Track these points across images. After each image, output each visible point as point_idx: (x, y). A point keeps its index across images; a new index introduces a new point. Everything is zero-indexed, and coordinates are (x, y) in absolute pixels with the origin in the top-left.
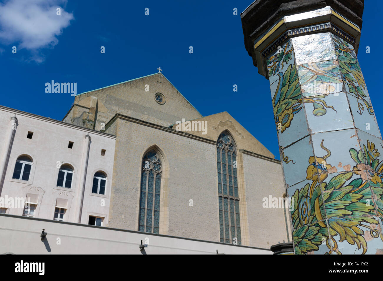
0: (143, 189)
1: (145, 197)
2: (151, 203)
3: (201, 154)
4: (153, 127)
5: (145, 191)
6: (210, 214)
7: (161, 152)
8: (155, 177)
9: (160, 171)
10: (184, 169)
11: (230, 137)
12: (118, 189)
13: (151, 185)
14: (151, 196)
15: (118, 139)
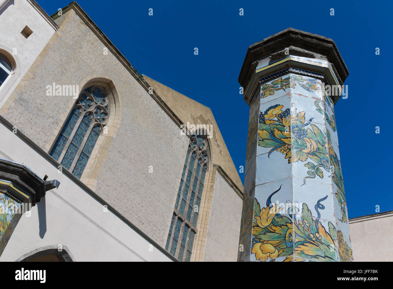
0: (66, 133)
1: (64, 146)
2: (69, 162)
3: (168, 136)
4: (118, 56)
5: (66, 137)
6: (155, 228)
7: (115, 96)
8: (92, 126)
9: (104, 123)
10: (140, 141)
11: (206, 142)
12: (26, 100)
13: (81, 134)
14: (74, 151)
15: (59, 33)
